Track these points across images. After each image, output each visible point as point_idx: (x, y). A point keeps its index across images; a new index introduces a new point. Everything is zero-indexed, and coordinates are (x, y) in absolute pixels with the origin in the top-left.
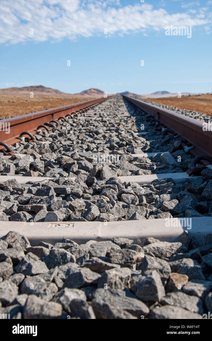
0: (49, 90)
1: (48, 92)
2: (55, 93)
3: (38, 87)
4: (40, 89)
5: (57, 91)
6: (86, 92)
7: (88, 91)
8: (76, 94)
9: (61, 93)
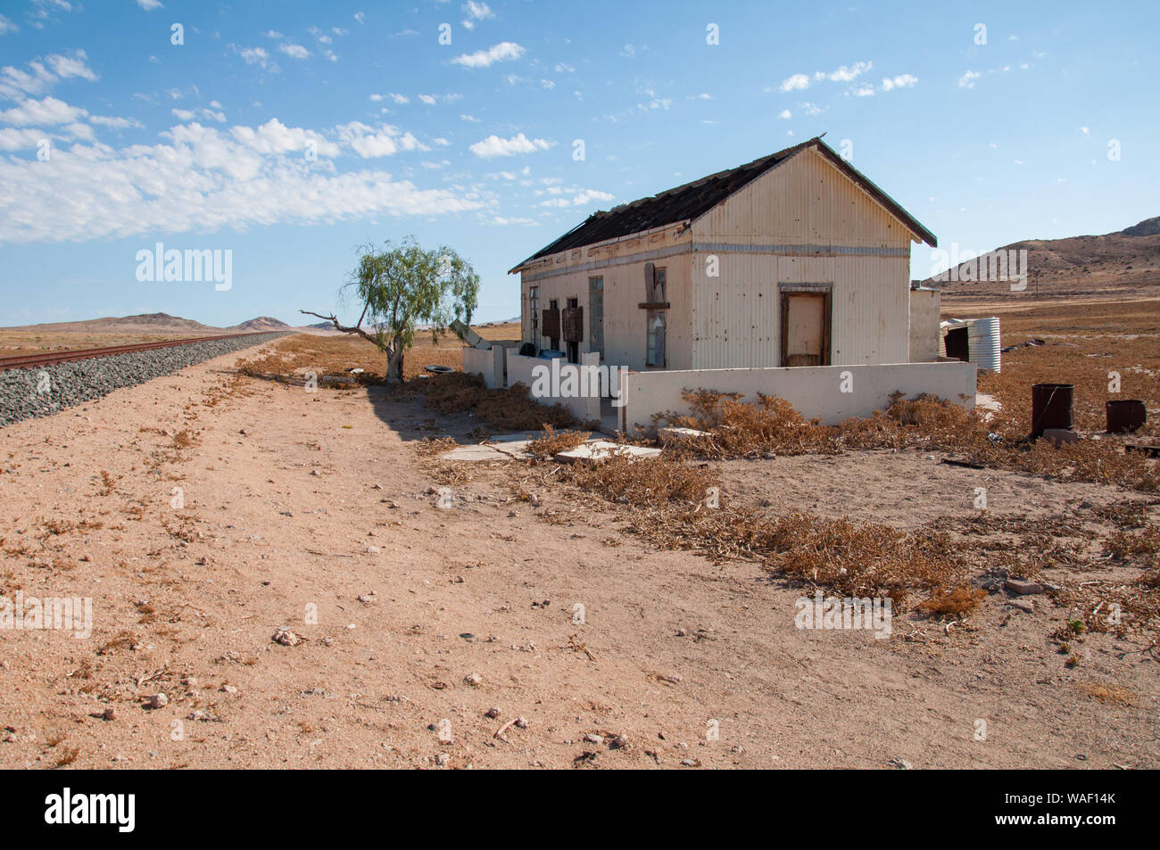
0: (177, 320)
1: (176, 325)
2: (189, 328)
3: (154, 316)
4: (160, 320)
5: (192, 324)
6: (249, 324)
7: (254, 323)
8: (231, 328)
9: (202, 326)
